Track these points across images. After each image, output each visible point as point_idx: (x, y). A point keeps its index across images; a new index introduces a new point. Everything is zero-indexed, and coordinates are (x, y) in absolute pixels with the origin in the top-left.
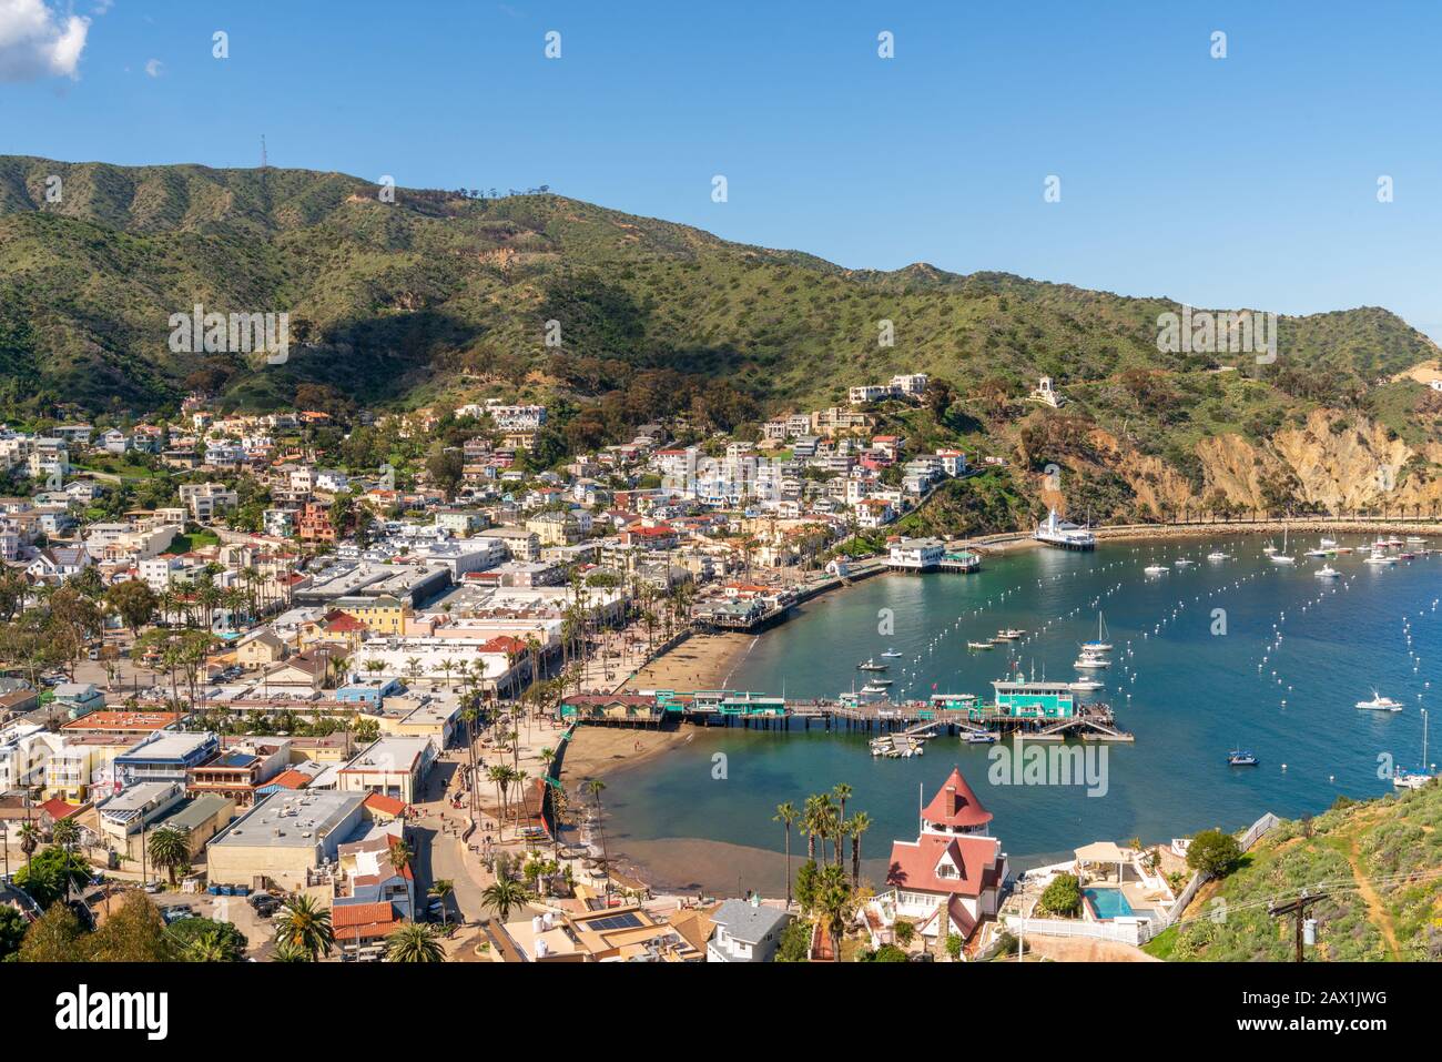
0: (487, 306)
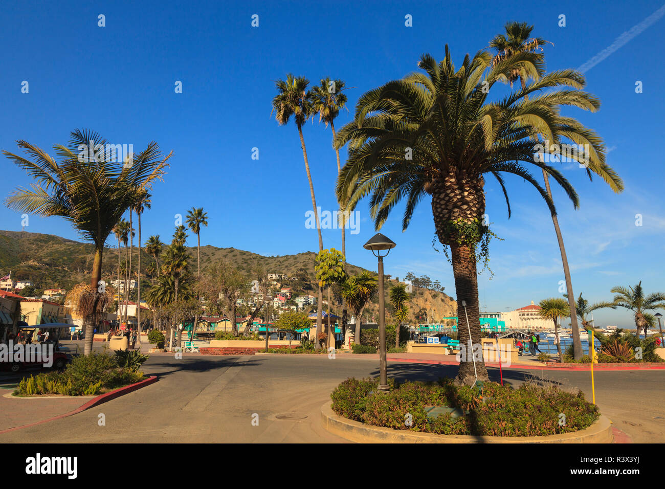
0: (113, 255)
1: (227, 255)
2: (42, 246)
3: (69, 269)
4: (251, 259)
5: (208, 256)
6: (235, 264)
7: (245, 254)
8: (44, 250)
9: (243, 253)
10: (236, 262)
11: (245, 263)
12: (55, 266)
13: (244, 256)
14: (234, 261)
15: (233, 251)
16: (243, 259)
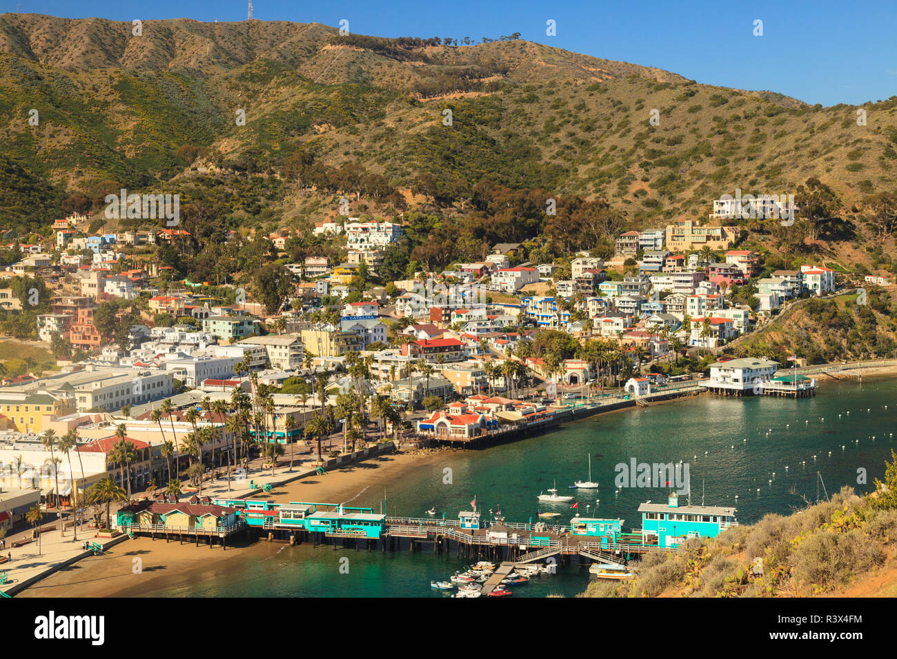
1: (674, 107)
2: (256, 92)
3: (283, 175)
4: (738, 118)
5: (626, 110)
6: (693, 136)
7: (725, 101)
8: (260, 103)
9: (719, 100)
10: (694, 131)
11: (720, 133)
12: (255, 169)
13: (723, 112)
14: (692, 126)
15: (692, 94)
16: (715, 119)
